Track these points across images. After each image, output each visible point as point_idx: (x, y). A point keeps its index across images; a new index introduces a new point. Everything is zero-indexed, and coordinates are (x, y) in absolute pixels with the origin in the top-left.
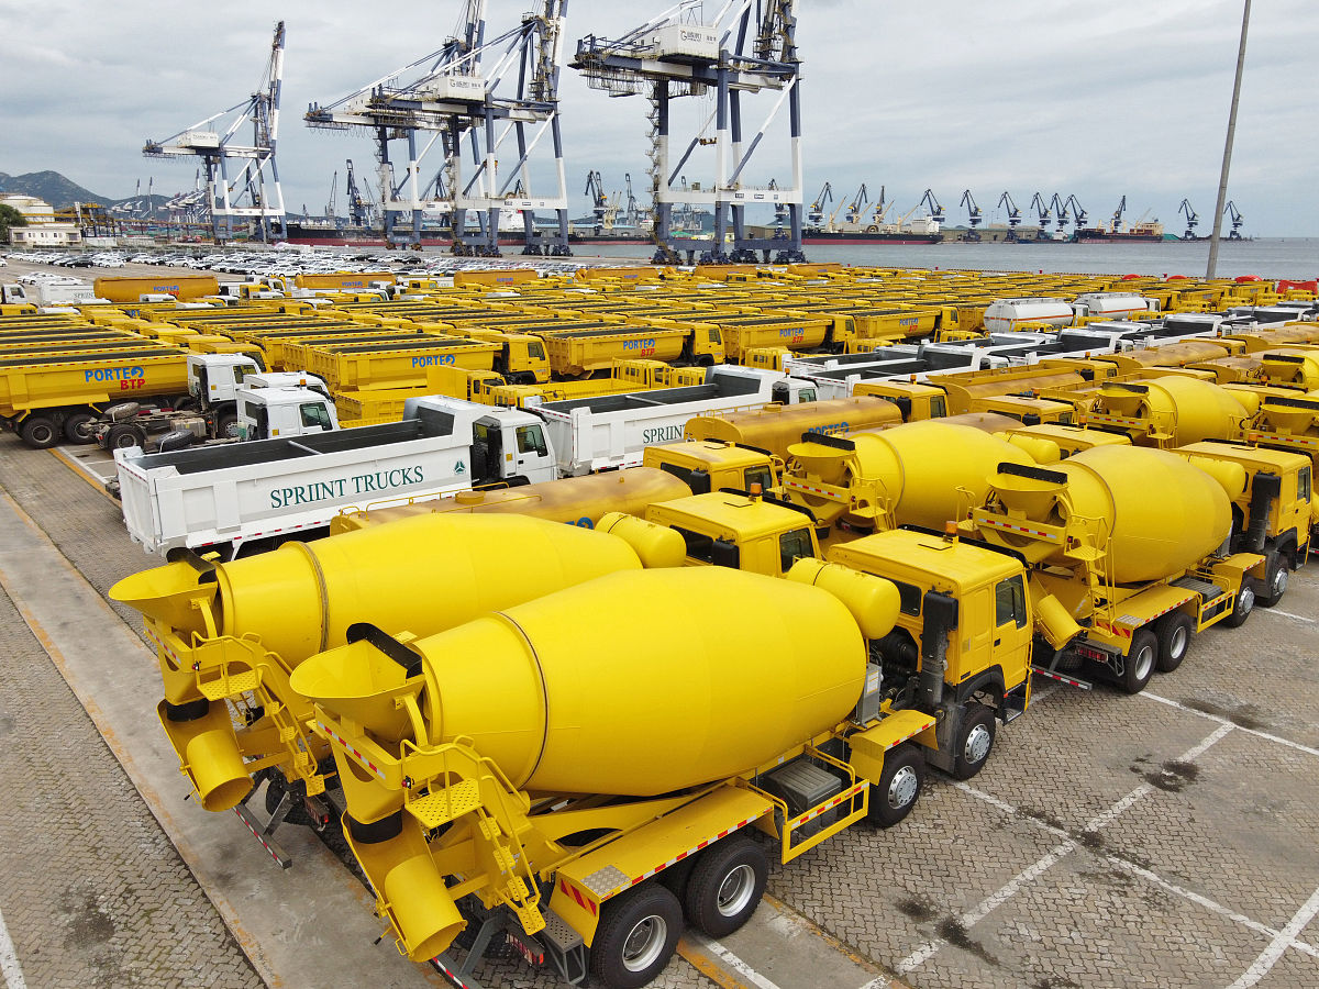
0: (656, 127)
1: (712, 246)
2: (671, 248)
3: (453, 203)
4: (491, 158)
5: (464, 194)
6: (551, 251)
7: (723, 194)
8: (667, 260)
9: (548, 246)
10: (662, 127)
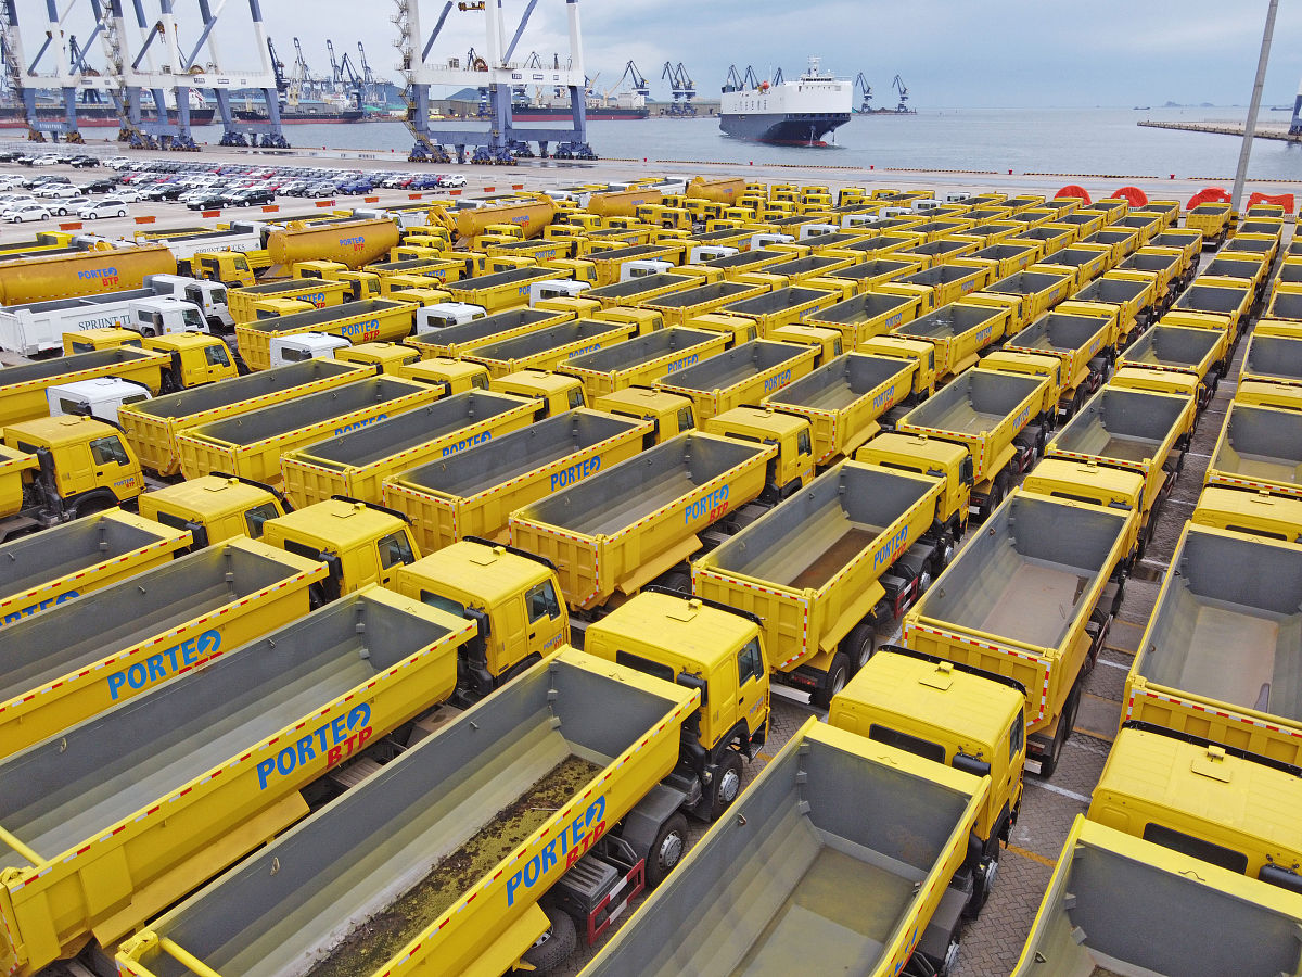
1: (489, 140)
2: (434, 142)
3: (119, 78)
4: (168, 21)
5: (134, 66)
6: (259, 140)
7: (497, 76)
8: (429, 156)
9: (255, 135)
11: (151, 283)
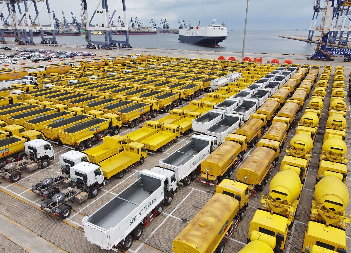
0: (83, 7)
1: (105, 43)
2: (92, 44)
3: (15, 27)
4: (27, 14)
5: (19, 24)
6: (51, 42)
7: (106, 28)
8: (91, 47)
10: (85, 7)
11: (24, 77)
